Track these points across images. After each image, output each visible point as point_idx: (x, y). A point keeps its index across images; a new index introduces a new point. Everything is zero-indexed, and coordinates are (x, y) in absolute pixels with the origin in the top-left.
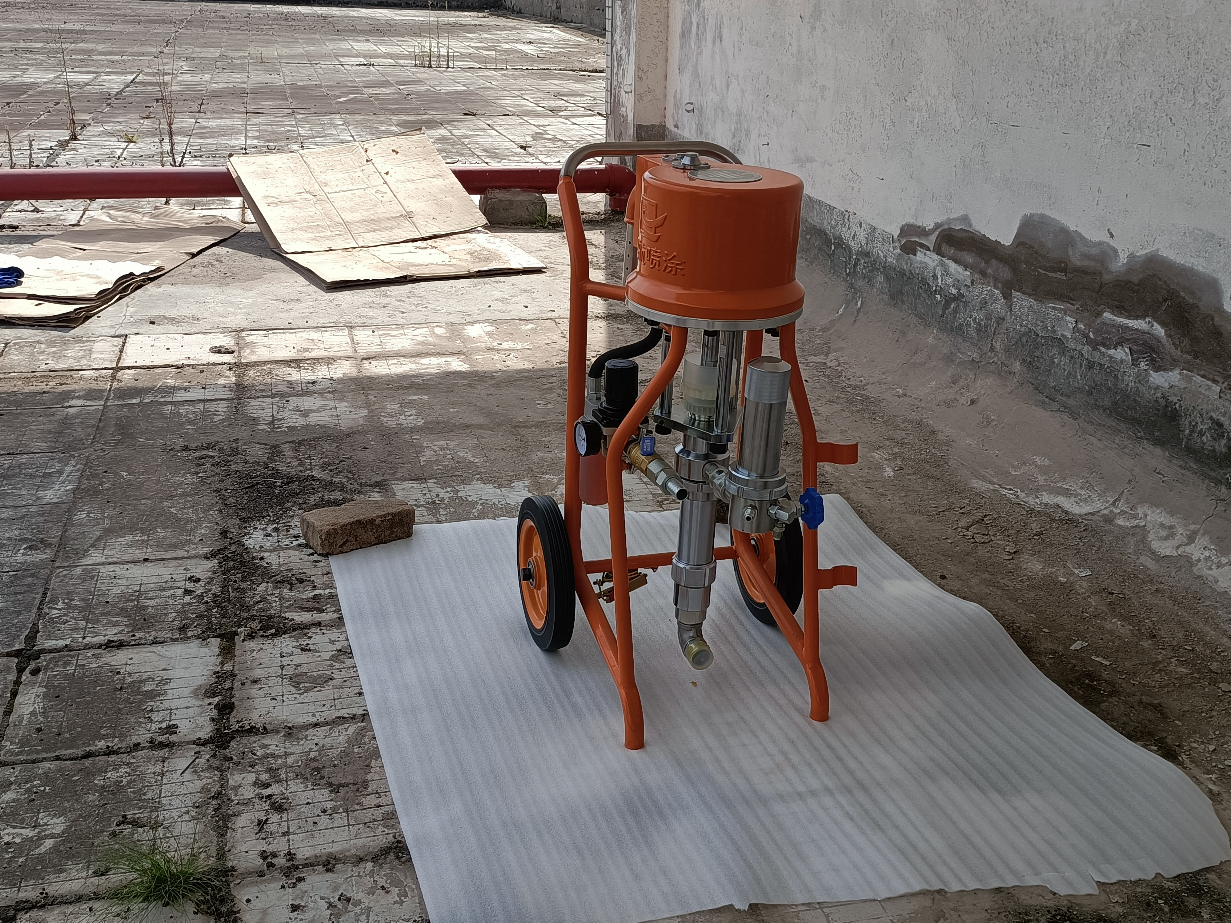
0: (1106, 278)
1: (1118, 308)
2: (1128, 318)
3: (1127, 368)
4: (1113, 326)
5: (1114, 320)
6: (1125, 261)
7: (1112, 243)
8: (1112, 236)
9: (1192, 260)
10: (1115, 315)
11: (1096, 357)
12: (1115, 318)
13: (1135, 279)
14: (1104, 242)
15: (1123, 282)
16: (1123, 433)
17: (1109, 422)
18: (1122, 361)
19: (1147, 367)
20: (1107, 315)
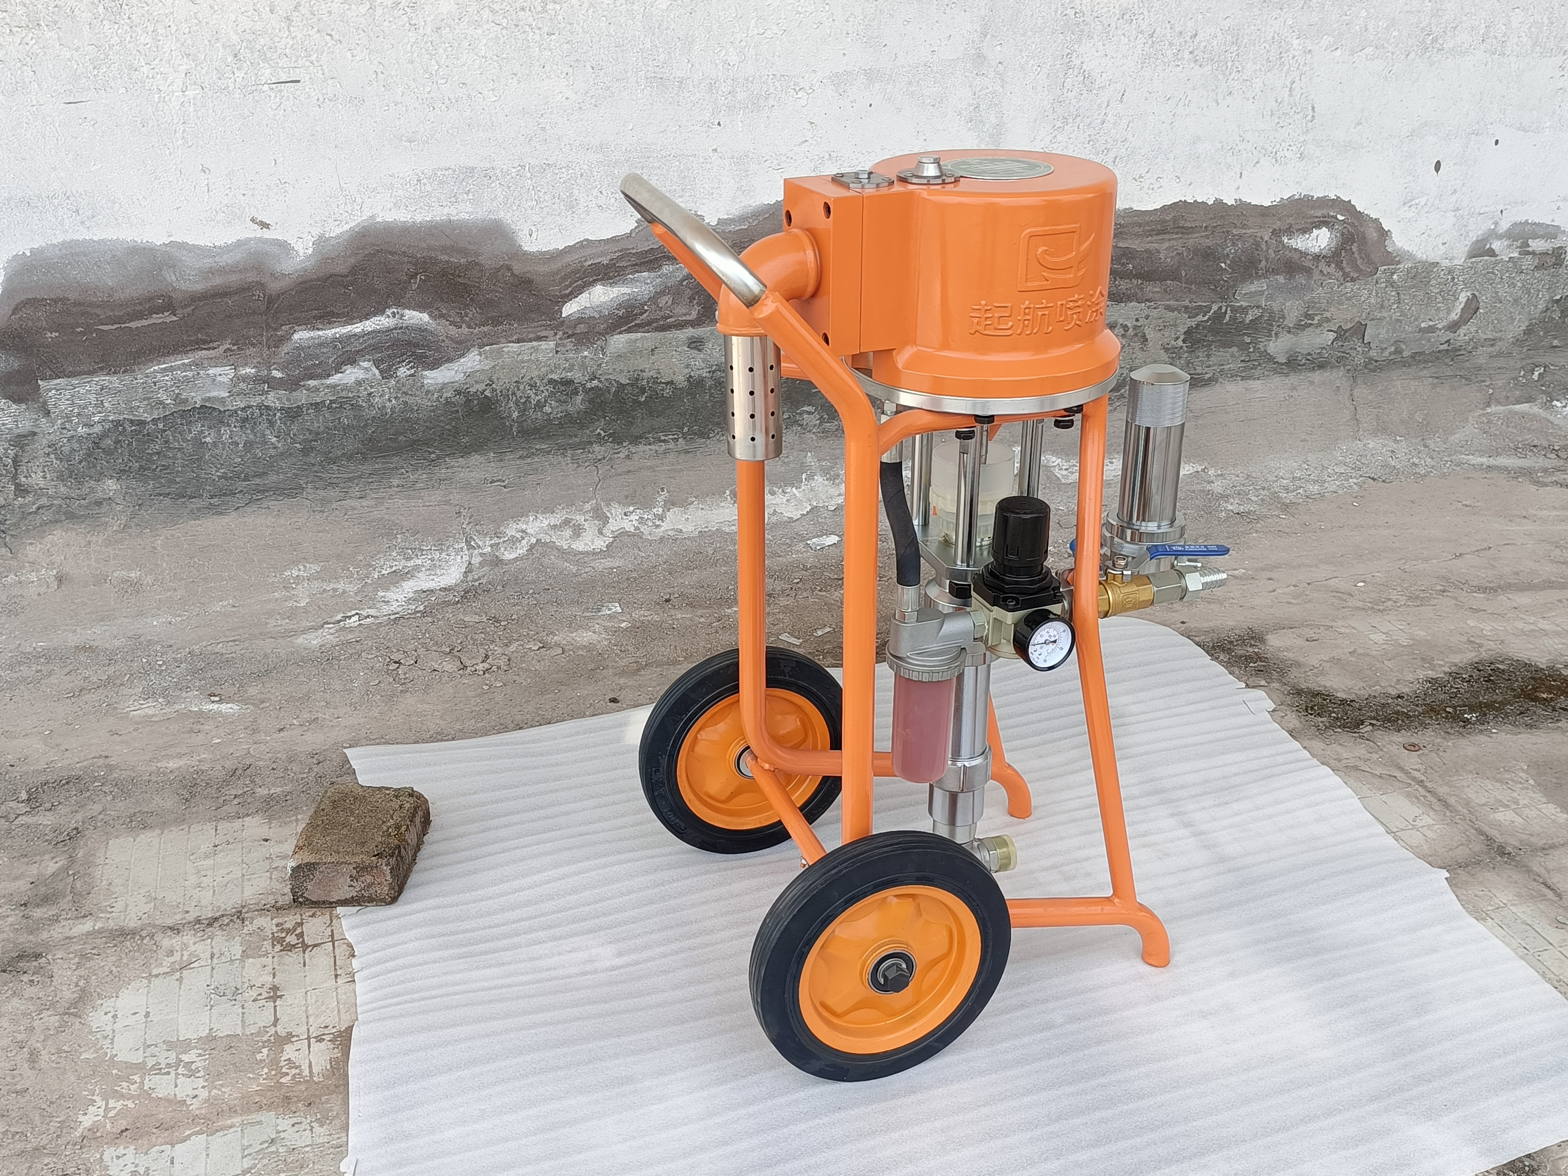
0: (274, 287)
1: (320, 317)
2: (347, 323)
3: (371, 387)
4: (321, 345)
5: (319, 337)
6: (310, 251)
7: (267, 234)
8: (265, 225)
9: (446, 211)
10: (318, 329)
11: (302, 397)
12: (320, 333)
13: (341, 268)
14: (250, 240)
15: (318, 280)
16: (403, 467)
17: (367, 468)
18: (359, 383)
19: (413, 371)
20: (302, 336)
